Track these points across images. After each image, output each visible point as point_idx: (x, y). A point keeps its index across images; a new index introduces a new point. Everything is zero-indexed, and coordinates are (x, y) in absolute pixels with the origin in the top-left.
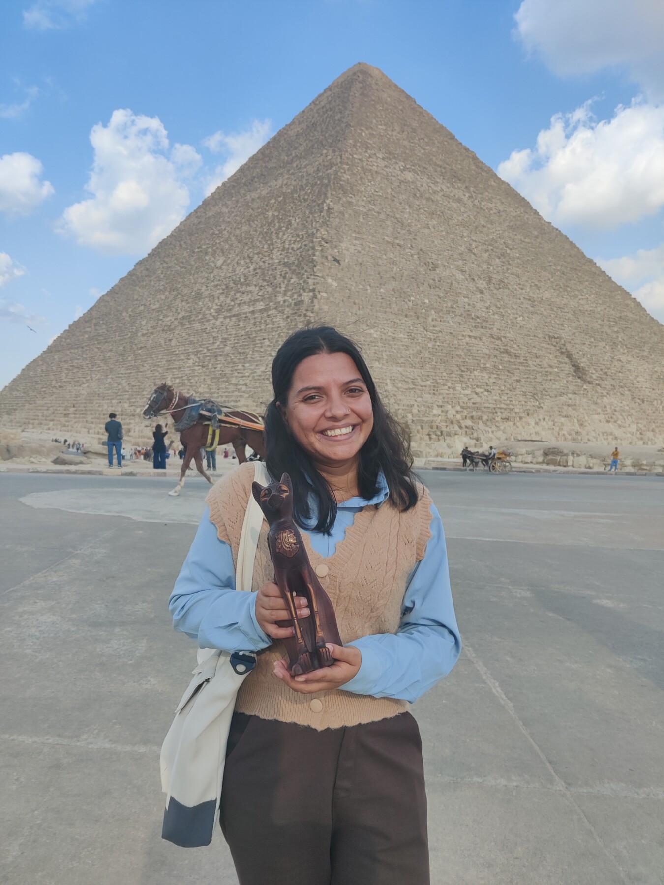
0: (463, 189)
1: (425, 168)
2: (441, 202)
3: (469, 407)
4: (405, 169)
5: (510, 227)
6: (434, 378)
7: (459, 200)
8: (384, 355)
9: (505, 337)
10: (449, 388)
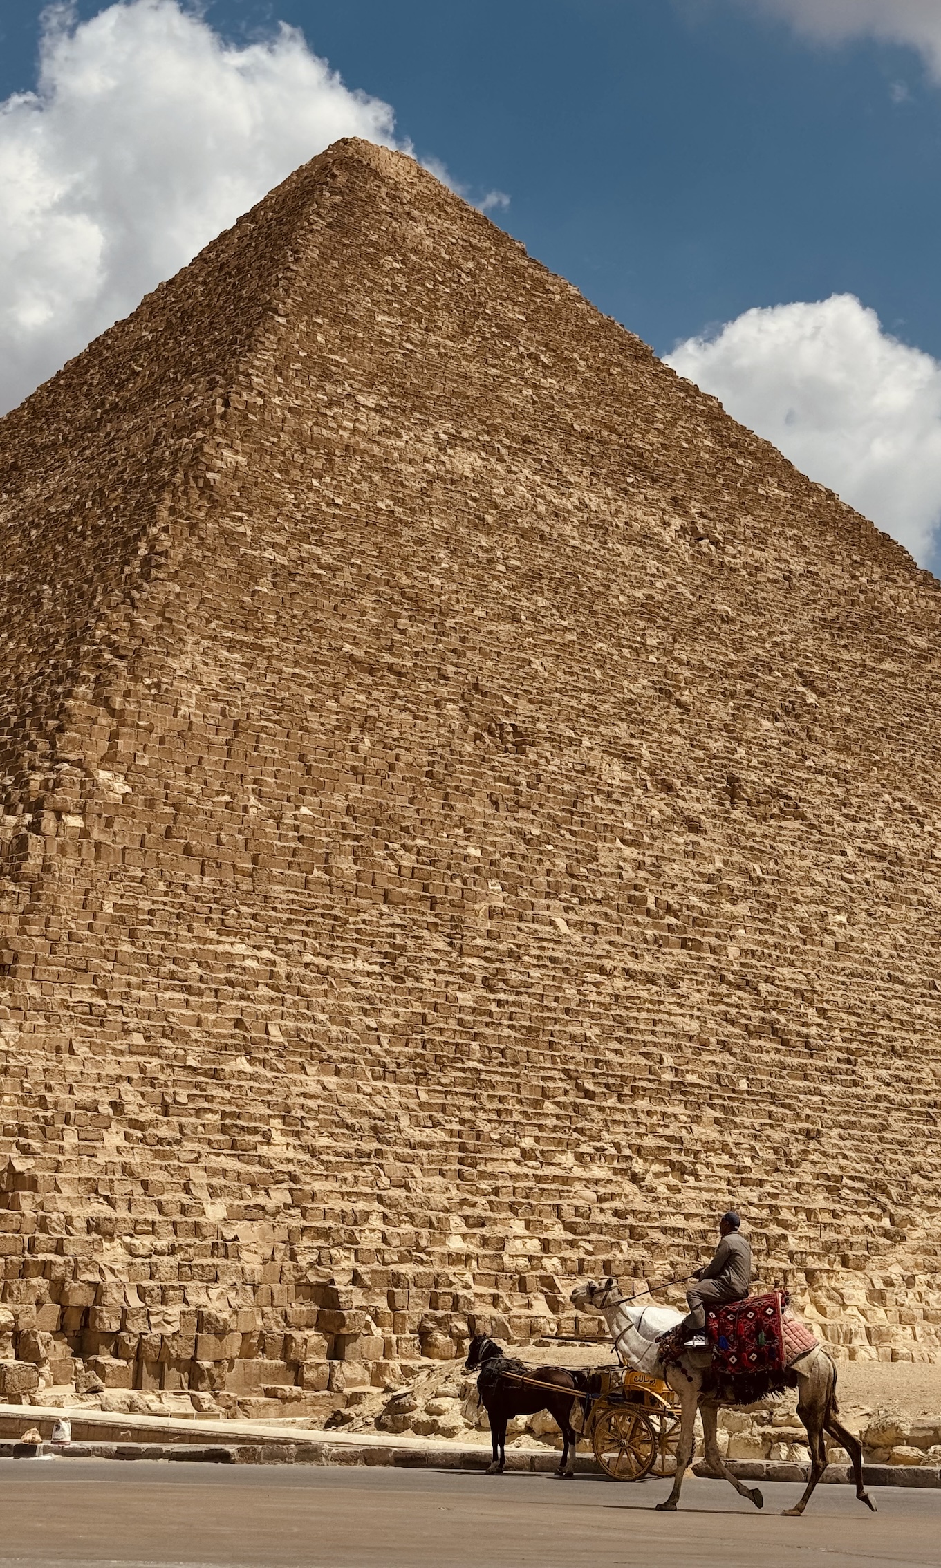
0: (663, 505)
1: (526, 440)
2: (573, 542)
3: (599, 1228)
4: (455, 440)
5: (825, 624)
6: (467, 1115)
7: (644, 539)
8: (273, 1030)
9: (768, 980)
10: (523, 1152)
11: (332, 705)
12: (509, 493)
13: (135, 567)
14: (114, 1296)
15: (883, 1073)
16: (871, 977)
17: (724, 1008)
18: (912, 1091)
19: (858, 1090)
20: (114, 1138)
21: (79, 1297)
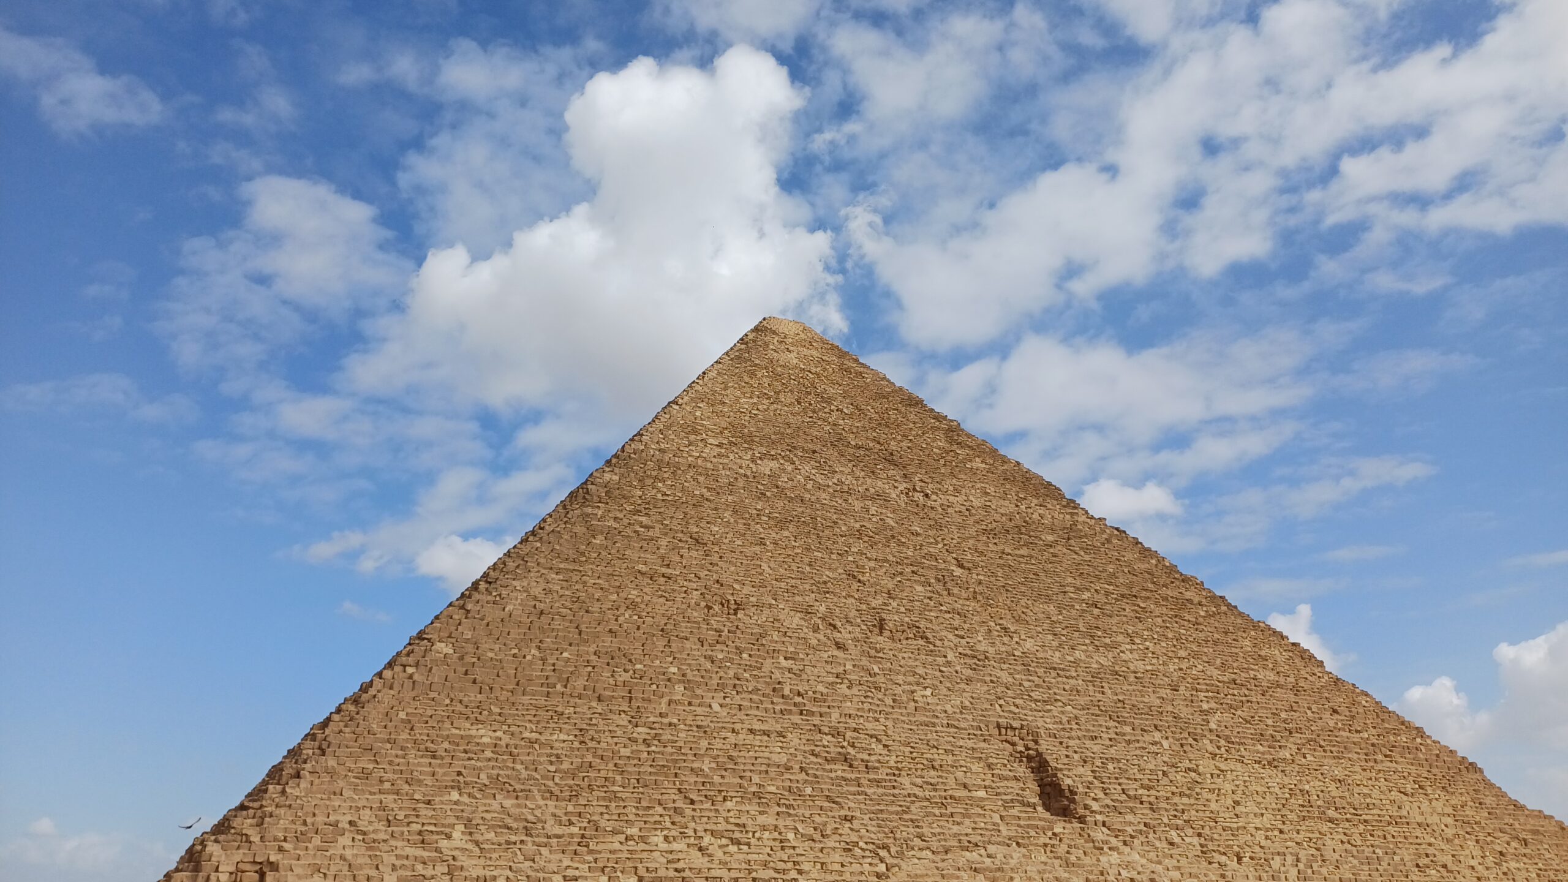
1: (815, 452)
2: (824, 501)
4: (765, 456)
5: (986, 532)
6: (596, 818)
7: (876, 496)
8: (483, 776)
9: (855, 730)
10: (627, 837)
11: (613, 597)
12: (790, 480)
15: (919, 781)
16: (934, 725)
17: (813, 748)
18: (936, 790)
19: (896, 791)
20: (345, 840)
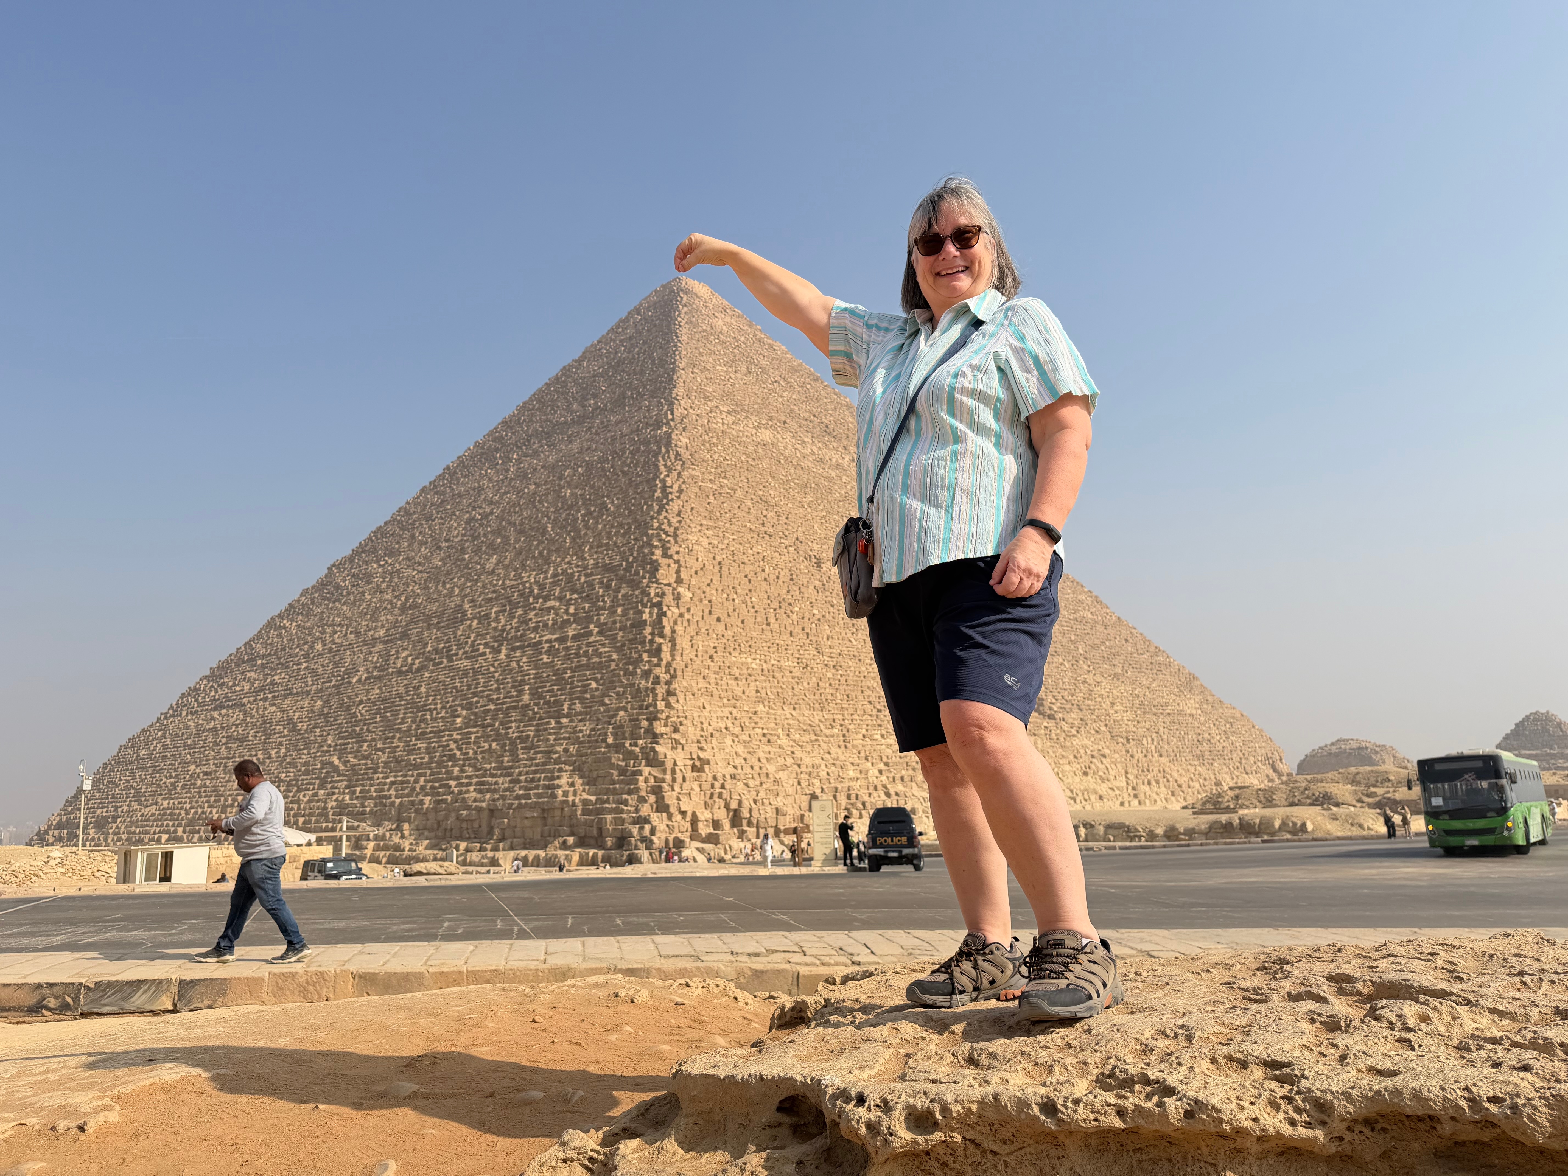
1: (785, 423)
2: (814, 469)
4: (760, 425)
8: (769, 693)
11: (751, 552)
12: (785, 448)
13: (658, 494)
14: (746, 804)
20: (729, 741)
21: (734, 805)
